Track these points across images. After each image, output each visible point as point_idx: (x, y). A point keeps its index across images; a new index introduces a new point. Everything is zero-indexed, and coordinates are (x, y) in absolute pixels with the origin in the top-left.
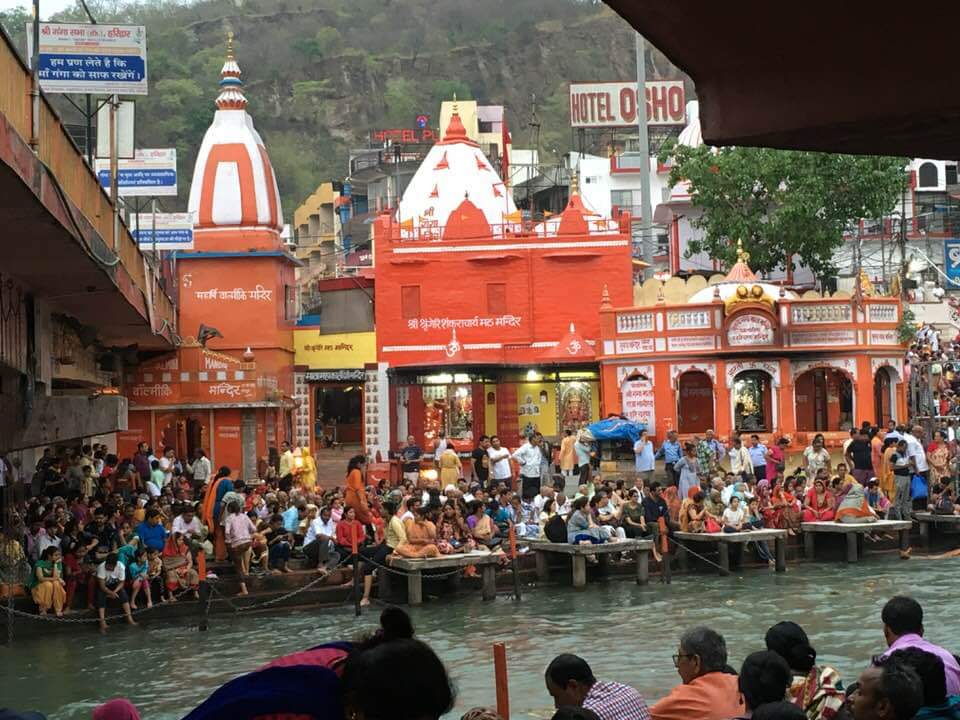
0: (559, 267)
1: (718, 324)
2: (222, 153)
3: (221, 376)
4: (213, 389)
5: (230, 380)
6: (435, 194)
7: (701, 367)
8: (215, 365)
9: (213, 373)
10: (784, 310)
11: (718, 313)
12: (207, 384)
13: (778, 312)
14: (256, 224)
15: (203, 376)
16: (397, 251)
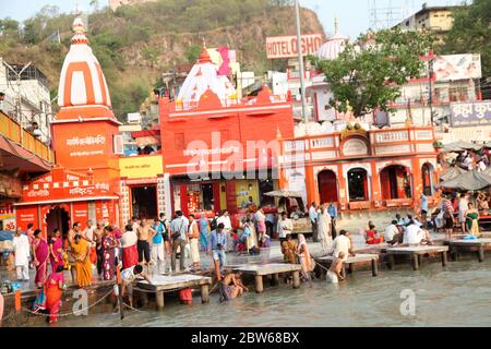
0: (254, 119)
1: (337, 145)
2: (75, 67)
3: (76, 184)
4: (71, 191)
5: (81, 186)
6: (195, 89)
7: (329, 167)
8: (71, 178)
9: (71, 184)
10: (372, 135)
11: (337, 138)
12: (68, 189)
13: (369, 137)
14: (93, 103)
15: (66, 185)
16: (171, 115)
